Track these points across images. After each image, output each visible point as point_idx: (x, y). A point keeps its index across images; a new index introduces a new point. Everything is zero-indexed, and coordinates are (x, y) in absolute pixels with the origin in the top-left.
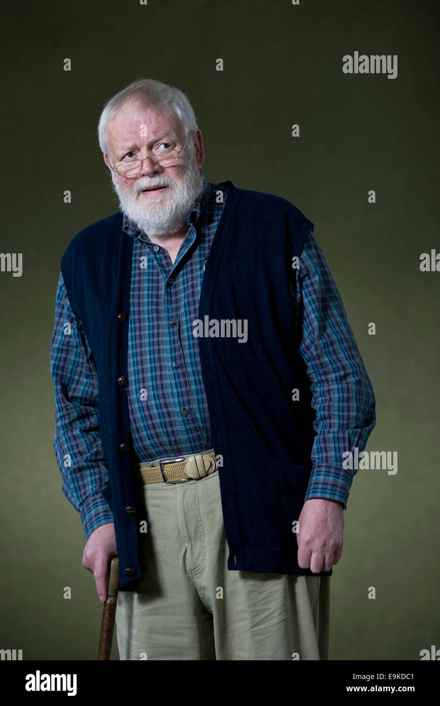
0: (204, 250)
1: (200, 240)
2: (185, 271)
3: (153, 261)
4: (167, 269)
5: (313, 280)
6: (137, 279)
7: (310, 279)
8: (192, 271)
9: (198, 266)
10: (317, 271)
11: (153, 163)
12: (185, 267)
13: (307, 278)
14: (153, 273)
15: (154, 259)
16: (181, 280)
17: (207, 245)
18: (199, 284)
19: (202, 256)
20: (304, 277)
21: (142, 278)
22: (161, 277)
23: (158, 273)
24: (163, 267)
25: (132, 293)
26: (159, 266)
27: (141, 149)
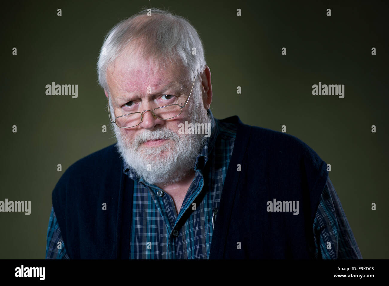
0: (212, 199)
1: (208, 189)
2: (191, 222)
3: (156, 208)
4: (171, 218)
5: (331, 233)
6: (139, 226)
7: (327, 232)
8: (199, 223)
9: (206, 218)
10: (335, 224)
11: (154, 116)
12: (191, 217)
13: (324, 231)
14: (156, 221)
15: (157, 206)
16: (187, 232)
17: (214, 193)
18: (207, 240)
19: (210, 206)
20: (321, 229)
21: (144, 226)
22: (164, 227)
23: (161, 221)
24: (167, 216)
25: (132, 243)
26: (163, 215)
27: (142, 99)
